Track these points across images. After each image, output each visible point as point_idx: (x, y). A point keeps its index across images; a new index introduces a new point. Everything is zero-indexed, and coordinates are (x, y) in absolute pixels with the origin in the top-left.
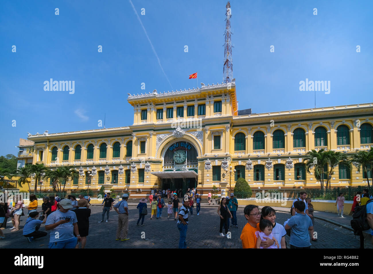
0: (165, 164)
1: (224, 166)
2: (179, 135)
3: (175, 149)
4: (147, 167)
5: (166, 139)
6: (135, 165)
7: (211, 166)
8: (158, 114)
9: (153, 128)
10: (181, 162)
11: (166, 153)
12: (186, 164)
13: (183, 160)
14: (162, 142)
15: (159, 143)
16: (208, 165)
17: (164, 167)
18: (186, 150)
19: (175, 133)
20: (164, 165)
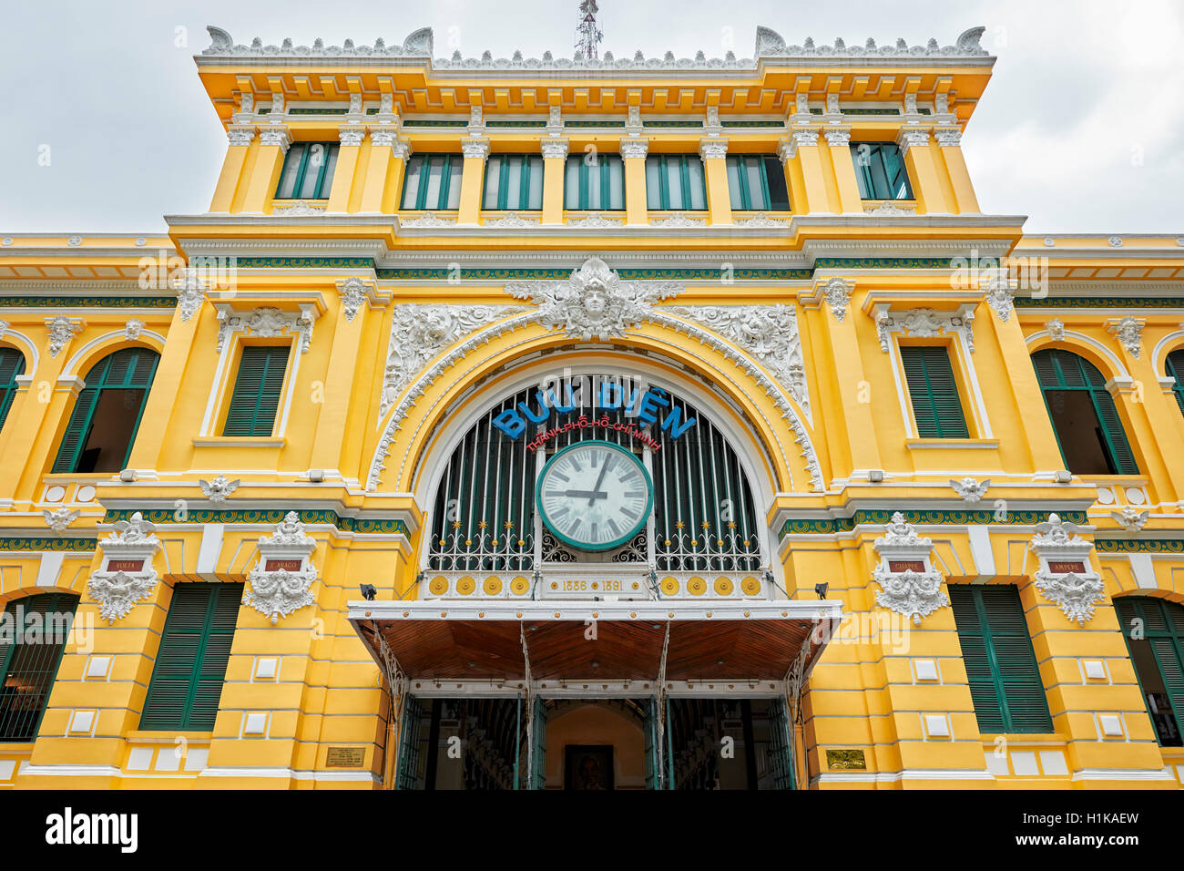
0: (441, 556)
1: (1064, 581)
2: (595, 316)
3: (542, 429)
4: (272, 565)
5: (477, 336)
6: (153, 540)
7: (934, 580)
8: (414, 180)
9: (373, 250)
10: (606, 537)
11: (455, 457)
12: (652, 561)
13: (627, 526)
14: (441, 360)
15: (413, 363)
16: (909, 573)
17: (426, 584)
18: (639, 444)
19: (569, 303)
20: (434, 564)
